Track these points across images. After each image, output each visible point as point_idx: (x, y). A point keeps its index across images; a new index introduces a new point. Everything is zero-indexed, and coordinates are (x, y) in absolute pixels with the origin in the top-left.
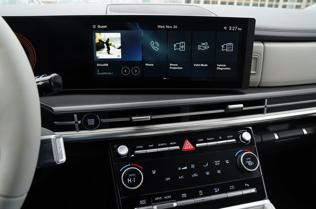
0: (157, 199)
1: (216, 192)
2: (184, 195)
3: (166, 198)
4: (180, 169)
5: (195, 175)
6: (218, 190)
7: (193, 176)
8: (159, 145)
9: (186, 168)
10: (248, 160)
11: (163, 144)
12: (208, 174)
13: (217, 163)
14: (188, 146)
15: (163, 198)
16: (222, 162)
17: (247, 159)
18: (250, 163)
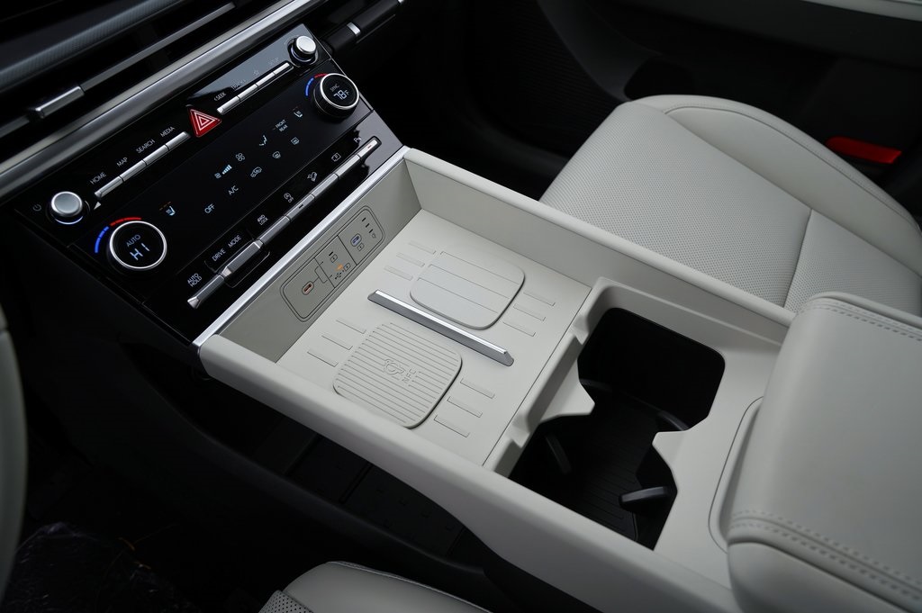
0: (217, 256)
1: (314, 180)
2: (262, 219)
3: (231, 244)
4: (218, 176)
5: (256, 171)
6: (316, 175)
7: (253, 176)
8: (140, 150)
9: (229, 168)
10: (336, 91)
11: (147, 145)
12: (278, 156)
13: (282, 126)
14: (203, 121)
15: (227, 249)
16: (291, 121)
17: (333, 89)
18: (342, 95)
